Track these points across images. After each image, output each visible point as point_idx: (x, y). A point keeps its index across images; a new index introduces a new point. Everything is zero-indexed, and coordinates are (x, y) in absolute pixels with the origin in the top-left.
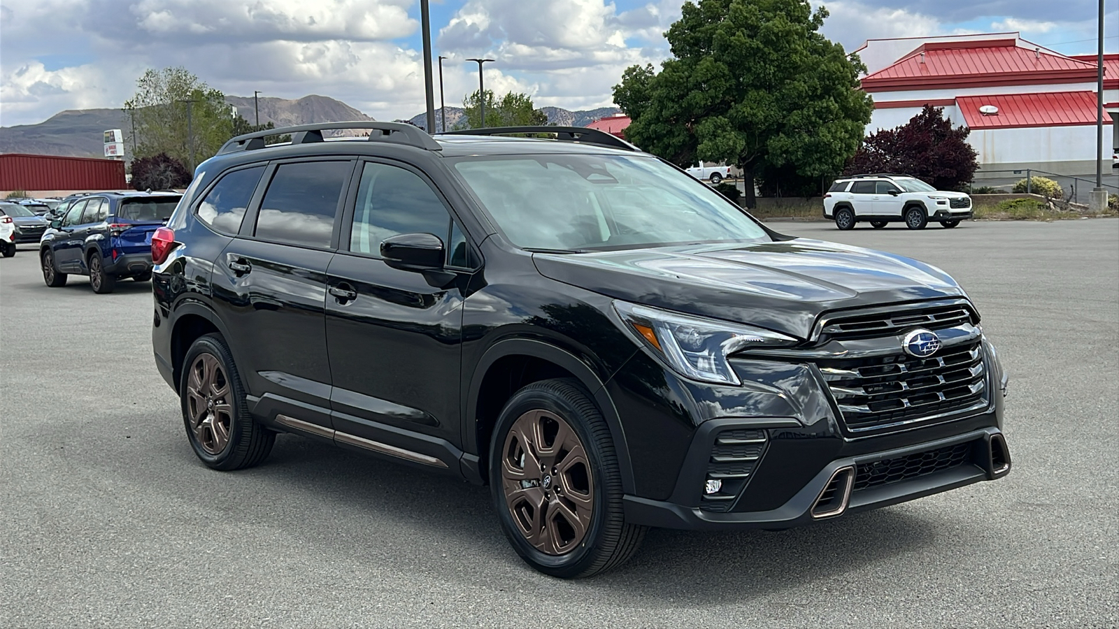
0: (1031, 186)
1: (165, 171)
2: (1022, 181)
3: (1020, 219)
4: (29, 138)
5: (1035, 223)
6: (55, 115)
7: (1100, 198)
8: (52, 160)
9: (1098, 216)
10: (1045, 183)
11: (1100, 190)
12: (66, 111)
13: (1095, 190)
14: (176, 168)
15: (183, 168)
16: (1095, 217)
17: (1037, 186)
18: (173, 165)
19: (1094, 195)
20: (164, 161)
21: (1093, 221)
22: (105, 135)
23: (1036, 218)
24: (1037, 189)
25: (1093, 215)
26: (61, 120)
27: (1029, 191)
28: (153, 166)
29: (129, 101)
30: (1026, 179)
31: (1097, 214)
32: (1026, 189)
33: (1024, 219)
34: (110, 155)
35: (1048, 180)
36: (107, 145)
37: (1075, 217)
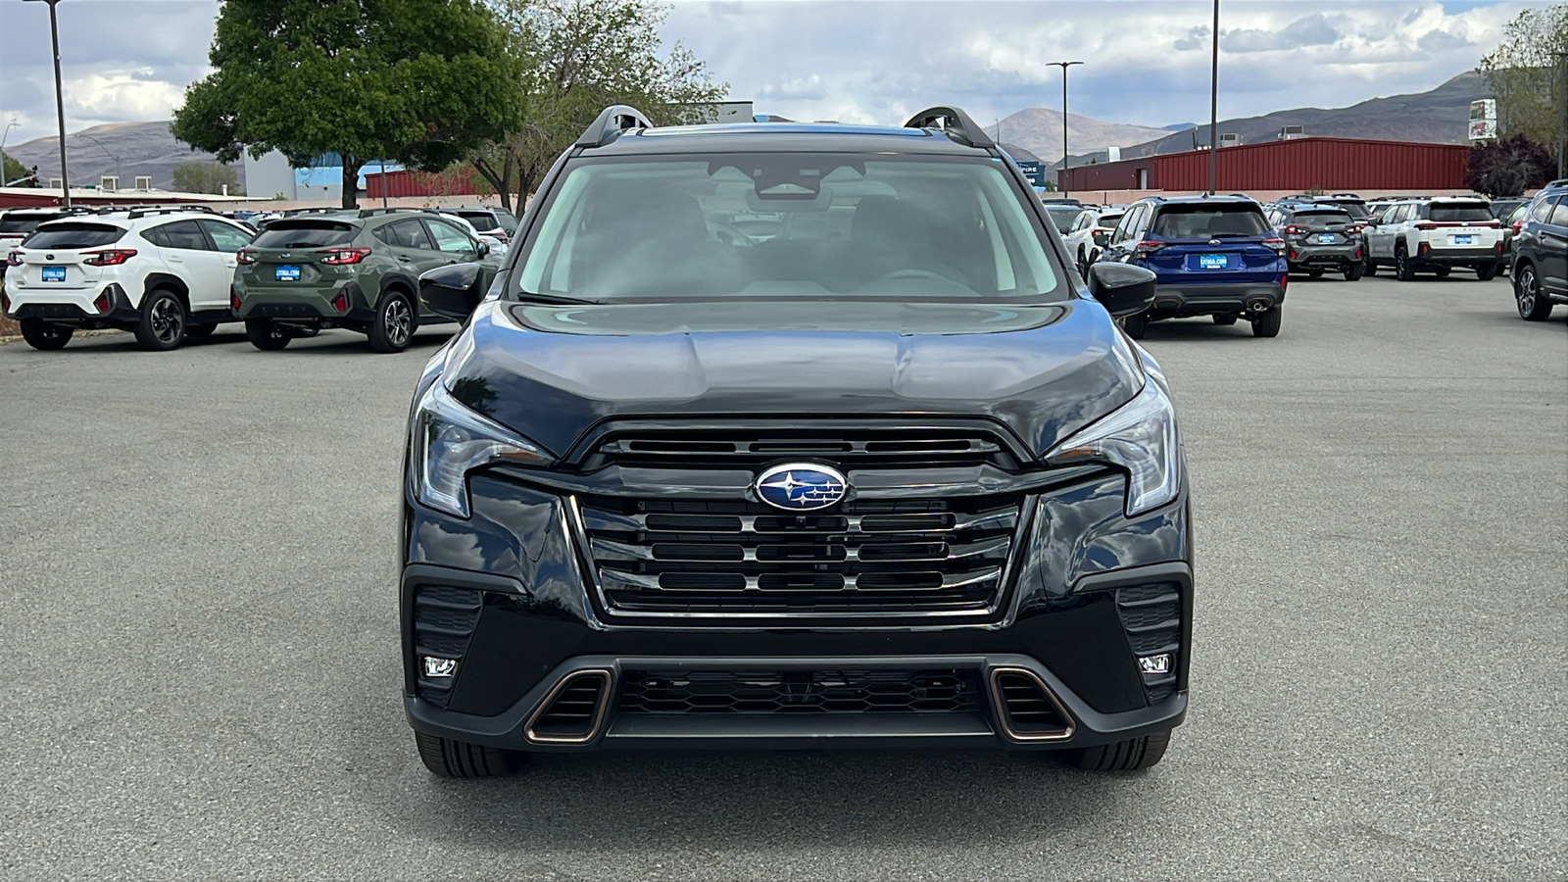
1: (1519, 162)
4: (1411, 113)
6: (1449, 79)
8: (1368, 146)
12: (1468, 72)
14: (1537, 156)
15: (1548, 157)
18: (1533, 152)
20: (1521, 147)
22: (1473, 108)
26: (1460, 86)
28: (1503, 154)
29: (1487, 56)
34: (1476, 137)
36: (1473, 123)
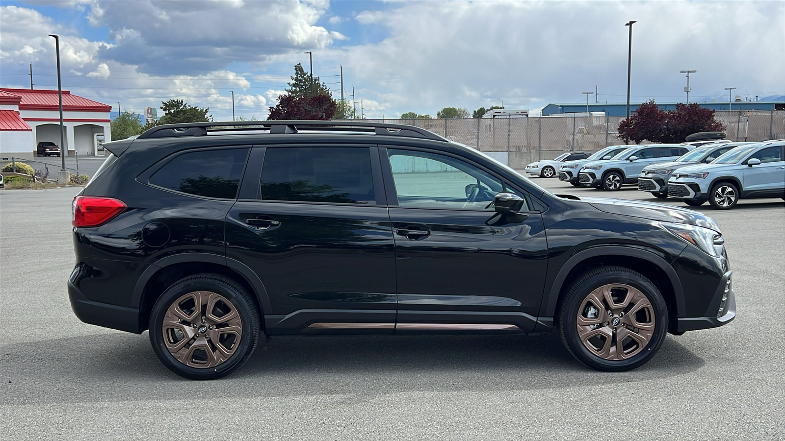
0: (16, 168)
2: (8, 165)
3: (19, 188)
5: (30, 191)
7: (65, 175)
9: (66, 186)
10: (24, 166)
11: (65, 170)
13: (61, 170)
16: (65, 187)
17: (19, 167)
19: (62, 173)
21: (64, 189)
23: (30, 188)
24: (19, 170)
25: (63, 186)
27: (14, 171)
30: (12, 164)
31: (65, 184)
32: (12, 170)
33: (22, 188)
35: (25, 164)
37: (53, 186)
